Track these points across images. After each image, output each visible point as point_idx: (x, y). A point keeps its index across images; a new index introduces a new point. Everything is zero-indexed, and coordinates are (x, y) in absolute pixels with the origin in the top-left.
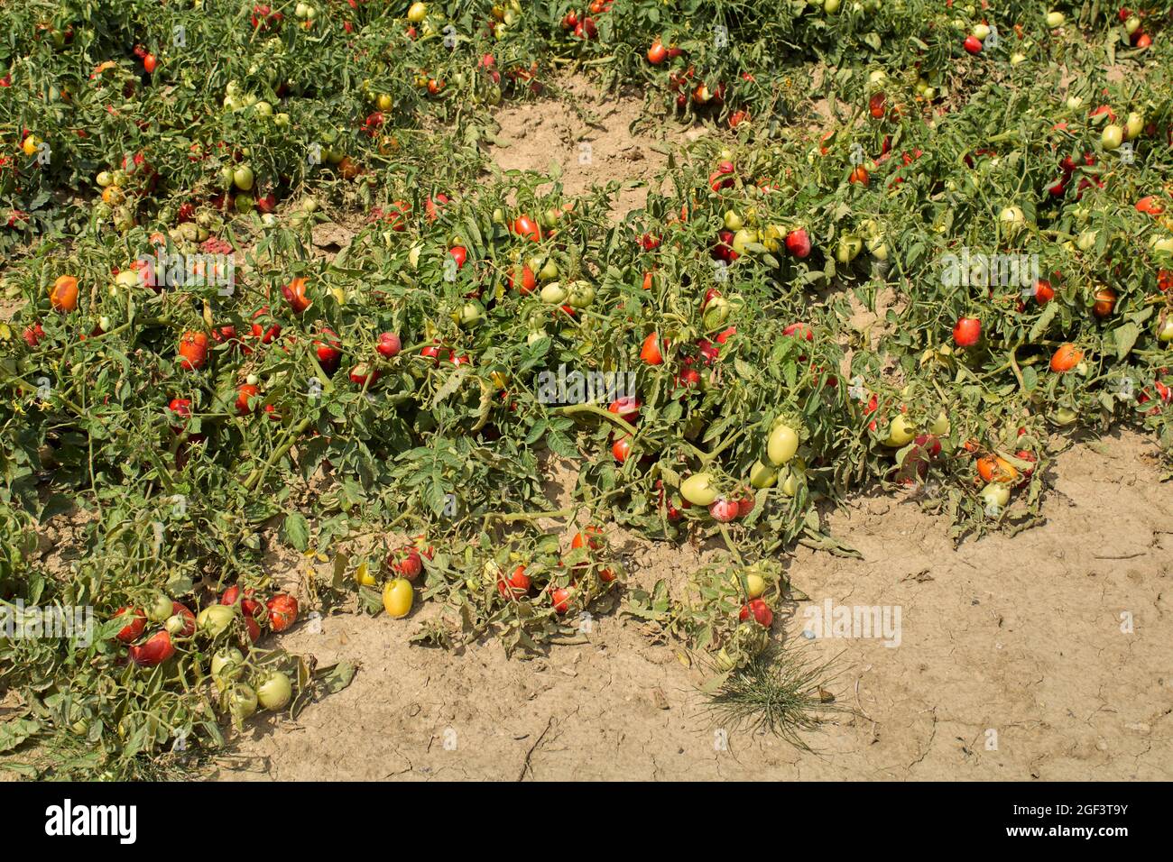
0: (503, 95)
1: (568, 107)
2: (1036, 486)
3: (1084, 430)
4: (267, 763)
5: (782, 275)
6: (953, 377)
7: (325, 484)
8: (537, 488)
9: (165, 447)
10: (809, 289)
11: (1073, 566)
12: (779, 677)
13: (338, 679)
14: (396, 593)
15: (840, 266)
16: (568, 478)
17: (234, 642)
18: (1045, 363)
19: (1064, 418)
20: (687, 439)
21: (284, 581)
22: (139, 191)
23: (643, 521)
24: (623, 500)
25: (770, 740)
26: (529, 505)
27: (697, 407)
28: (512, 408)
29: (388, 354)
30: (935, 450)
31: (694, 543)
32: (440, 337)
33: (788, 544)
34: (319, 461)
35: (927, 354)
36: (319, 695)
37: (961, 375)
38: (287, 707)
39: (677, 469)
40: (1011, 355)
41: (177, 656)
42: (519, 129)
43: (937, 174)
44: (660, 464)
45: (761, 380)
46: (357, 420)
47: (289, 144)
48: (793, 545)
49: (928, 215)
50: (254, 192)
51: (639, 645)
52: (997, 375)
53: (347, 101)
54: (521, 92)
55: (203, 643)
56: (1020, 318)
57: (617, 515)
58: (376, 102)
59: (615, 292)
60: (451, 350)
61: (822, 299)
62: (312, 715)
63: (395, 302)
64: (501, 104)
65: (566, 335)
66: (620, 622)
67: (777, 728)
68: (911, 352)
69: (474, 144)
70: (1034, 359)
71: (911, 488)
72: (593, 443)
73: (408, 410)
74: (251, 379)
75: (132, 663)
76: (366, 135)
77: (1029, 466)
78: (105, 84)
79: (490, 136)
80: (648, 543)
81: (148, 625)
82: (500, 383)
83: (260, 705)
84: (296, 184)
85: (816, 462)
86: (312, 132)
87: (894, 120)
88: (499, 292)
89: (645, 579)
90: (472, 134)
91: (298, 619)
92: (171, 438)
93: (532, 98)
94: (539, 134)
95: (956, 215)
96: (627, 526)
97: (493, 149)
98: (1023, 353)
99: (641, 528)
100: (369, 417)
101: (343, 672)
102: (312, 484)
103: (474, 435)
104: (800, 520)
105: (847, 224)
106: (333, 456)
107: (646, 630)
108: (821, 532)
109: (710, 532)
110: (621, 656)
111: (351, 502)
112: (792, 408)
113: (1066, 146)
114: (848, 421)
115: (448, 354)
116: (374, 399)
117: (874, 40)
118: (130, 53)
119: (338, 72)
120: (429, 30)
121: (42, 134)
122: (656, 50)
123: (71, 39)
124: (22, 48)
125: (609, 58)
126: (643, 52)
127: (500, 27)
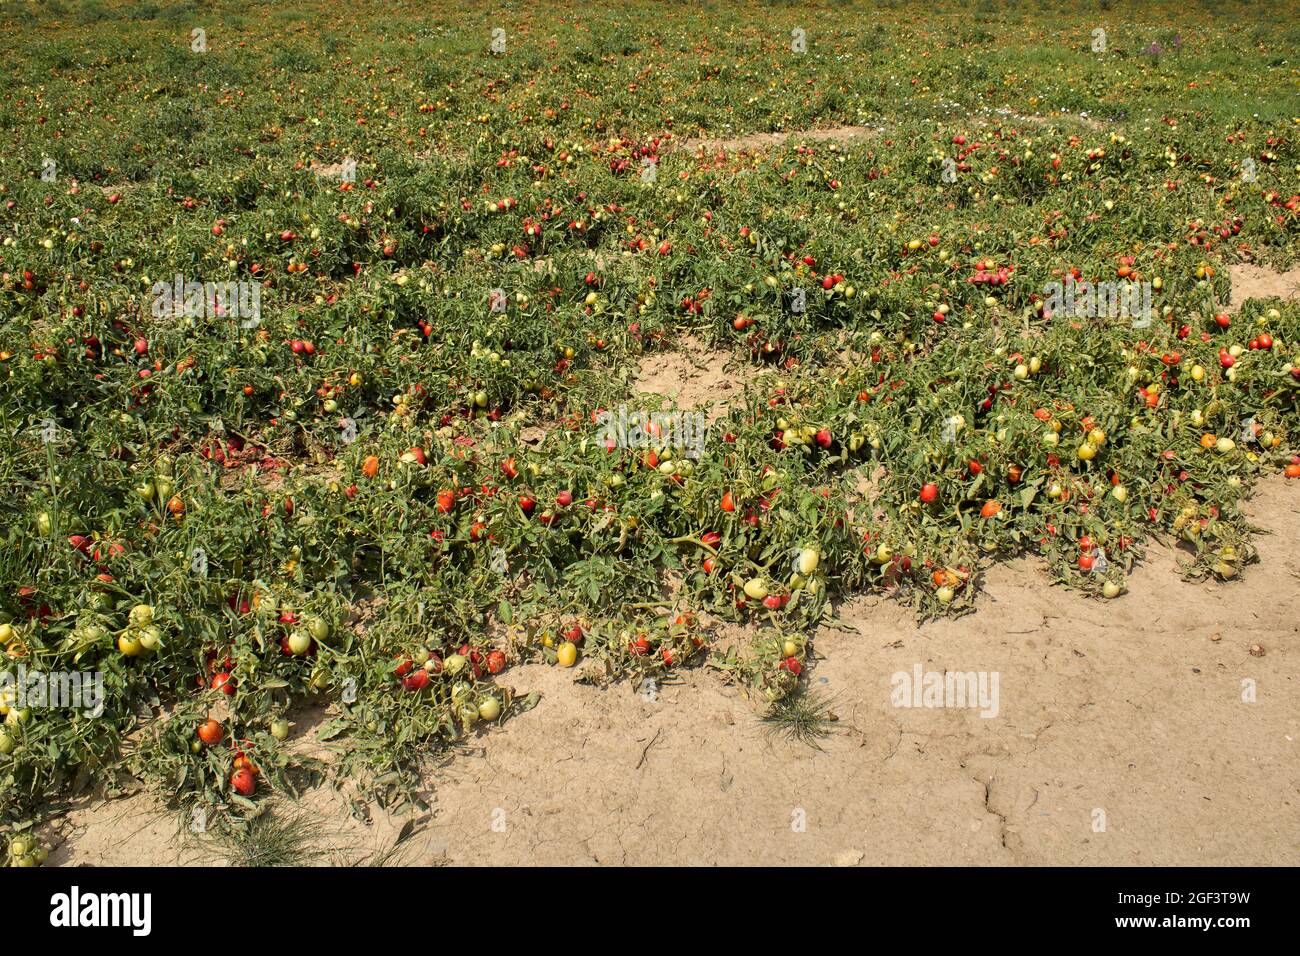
0: (644, 349)
1: (684, 356)
2: (970, 588)
3: (1003, 554)
4: (484, 751)
5: (814, 458)
6: (920, 521)
7: (525, 585)
8: (656, 589)
9: (427, 559)
10: (832, 467)
11: (992, 637)
12: (804, 705)
13: (529, 702)
14: (566, 651)
15: (850, 452)
16: (676, 583)
17: (466, 678)
18: (978, 513)
19: (989, 546)
20: (750, 558)
21: (498, 644)
22: (418, 407)
23: (722, 610)
24: (708, 596)
25: (797, 744)
26: (650, 599)
27: (756, 538)
28: (641, 539)
29: (564, 504)
30: (906, 565)
31: (753, 623)
32: (597, 494)
33: (812, 624)
34: (521, 570)
35: (904, 507)
36: (516, 712)
37: (925, 520)
38: (497, 719)
39: (743, 576)
40: (956, 507)
41: (432, 685)
42: (653, 370)
43: (913, 394)
44: (732, 573)
45: (796, 521)
46: (544, 544)
47: (510, 378)
48: (816, 625)
49: (907, 421)
50: (487, 408)
51: (717, 685)
52: (948, 520)
53: (546, 352)
54: (655, 347)
55: (447, 678)
56: (961, 483)
57: (705, 606)
58: (564, 352)
59: (707, 467)
60: (604, 503)
61: (840, 474)
62: (512, 724)
63: (569, 473)
64: (642, 354)
65: (676, 494)
66: (706, 671)
67: (802, 736)
68: (895, 506)
69: (625, 379)
70: (971, 510)
71: (892, 590)
72: (692, 562)
73: (577, 539)
74: (481, 519)
75: (404, 688)
76: (557, 373)
77: (965, 575)
78: (401, 343)
79: (635, 374)
80: (725, 623)
81: (414, 666)
82: (634, 523)
83: (480, 717)
84: (513, 403)
85: (832, 573)
86: (524, 371)
87: (885, 363)
88: (634, 468)
89: (722, 645)
90: (624, 372)
91: (506, 665)
92: (430, 553)
93: (661, 351)
94: (666, 373)
95: (923, 420)
96: (712, 613)
97: (637, 382)
98: (964, 506)
99: (720, 614)
100: (552, 543)
101: (532, 698)
102: (517, 585)
103: (617, 555)
104: (820, 609)
105: (855, 426)
106: (530, 567)
107: (721, 676)
108: (833, 616)
109: (764, 617)
110: (705, 692)
111: (540, 595)
112: (814, 539)
113: (992, 377)
114: (853, 548)
115: (602, 505)
116: (555, 532)
117: (876, 314)
118: (416, 324)
119: (541, 335)
120: (598, 309)
121: (361, 373)
122: (739, 321)
123: (381, 316)
124: (353, 321)
125: (710, 326)
126: (731, 322)
127: (643, 307)
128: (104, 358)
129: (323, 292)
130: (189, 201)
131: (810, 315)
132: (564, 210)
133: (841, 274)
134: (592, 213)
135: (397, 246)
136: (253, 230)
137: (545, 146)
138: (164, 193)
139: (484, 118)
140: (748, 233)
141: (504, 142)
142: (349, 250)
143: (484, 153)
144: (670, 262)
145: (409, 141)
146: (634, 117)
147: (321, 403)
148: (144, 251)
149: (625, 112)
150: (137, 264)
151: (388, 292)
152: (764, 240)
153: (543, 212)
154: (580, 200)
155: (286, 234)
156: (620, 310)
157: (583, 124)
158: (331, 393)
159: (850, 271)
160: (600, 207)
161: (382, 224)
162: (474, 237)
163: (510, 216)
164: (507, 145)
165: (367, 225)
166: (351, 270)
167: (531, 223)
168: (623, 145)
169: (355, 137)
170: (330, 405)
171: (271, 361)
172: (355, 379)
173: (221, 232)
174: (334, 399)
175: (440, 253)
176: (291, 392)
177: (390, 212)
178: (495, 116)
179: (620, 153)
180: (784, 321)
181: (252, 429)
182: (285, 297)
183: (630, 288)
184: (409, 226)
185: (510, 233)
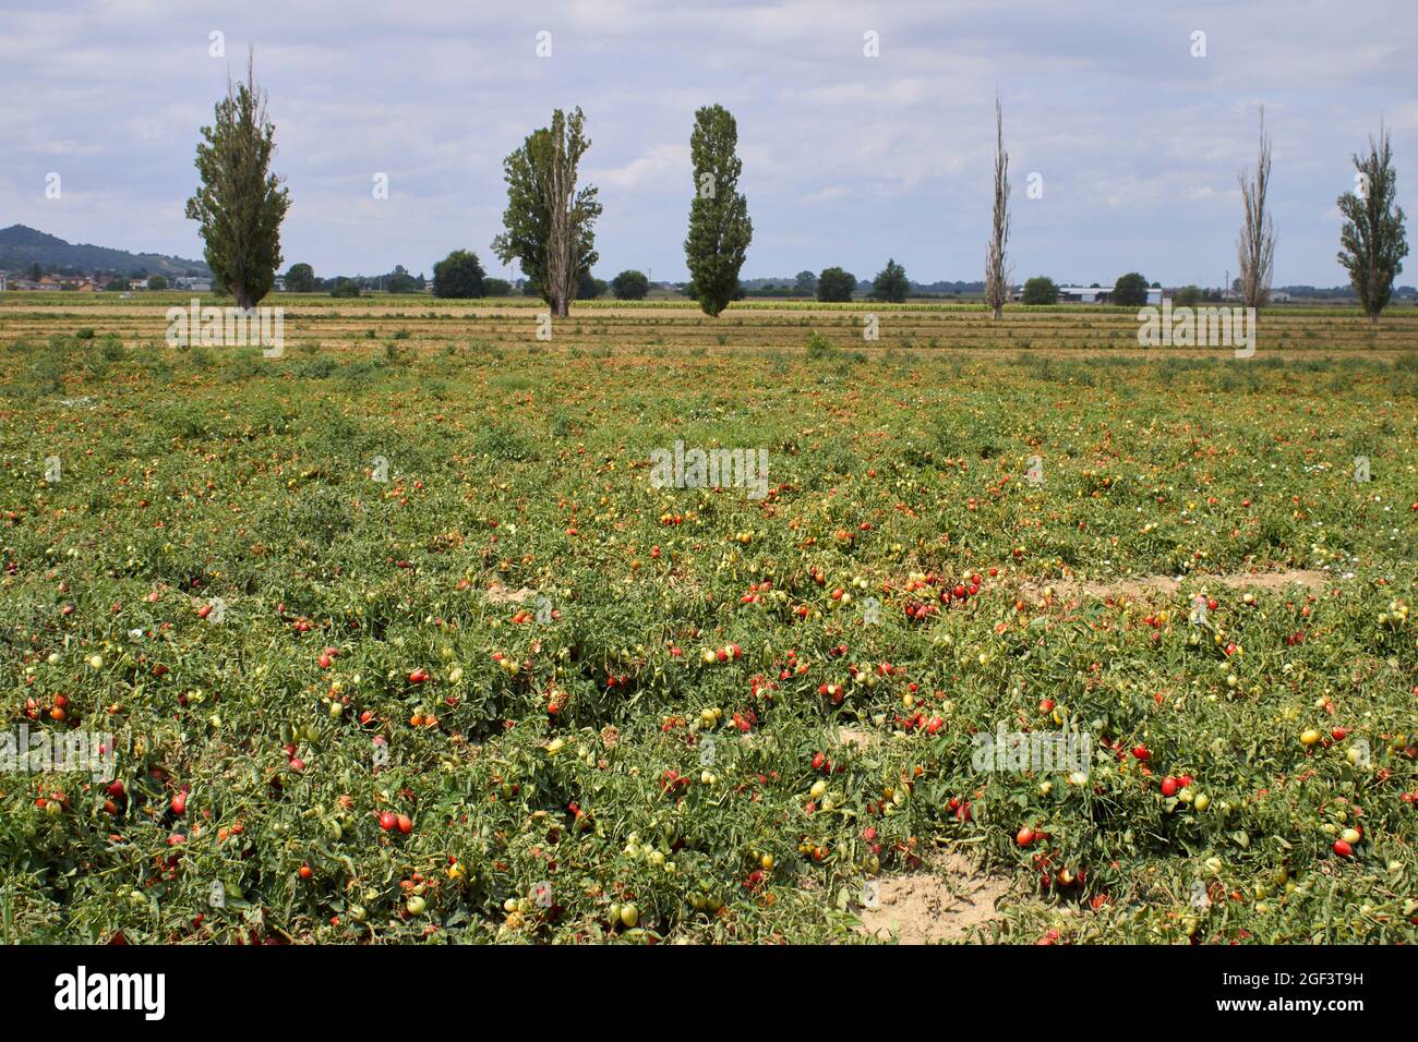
0: (882, 865)
1: (939, 880)
22: (538, 918)
42: (890, 896)
47: (673, 889)
53: (733, 856)
54: (898, 864)
58: (760, 859)
64: (878, 874)
69: (844, 906)
76: (745, 889)
78: (534, 829)
79: (862, 901)
84: (674, 924)
86: (692, 879)
90: (843, 897)
93: (909, 871)
94: (910, 902)
97: (865, 913)
117: (1242, 838)
118: (564, 807)
119: (727, 832)
120: (827, 805)
121: (466, 863)
122: (1024, 833)
123: (516, 792)
124: (474, 797)
125: (981, 838)
126: (1014, 835)
127: (889, 805)
128: (128, 815)
129: (455, 757)
130: (302, 621)
131: (1137, 833)
132: (813, 666)
133: (1189, 775)
134: (854, 674)
135: (566, 701)
136: (371, 664)
137: (813, 578)
138: (272, 608)
139: (745, 537)
140: (1051, 707)
141: (753, 569)
142: (500, 703)
143: (726, 583)
144: (937, 744)
145: (635, 562)
146: (967, 545)
147: (404, 900)
148: (220, 682)
149: (953, 538)
150: (207, 698)
151: (528, 757)
152: (1074, 718)
153: (782, 668)
154: (839, 653)
155: (416, 672)
156: (854, 807)
157: (889, 552)
158: (420, 888)
159: (1205, 771)
160: (867, 666)
161: (551, 669)
162: (677, 696)
163: (733, 671)
164: (758, 574)
165: (531, 669)
166: (497, 728)
167: (762, 682)
168: (929, 582)
169: (559, 553)
170: (416, 904)
171: (347, 836)
172: (455, 870)
173: (329, 663)
174: (422, 896)
175: (627, 716)
176: (363, 879)
177: (564, 652)
178: (761, 534)
179: (921, 592)
180: (1091, 837)
181: (302, 927)
182: (399, 758)
183: (871, 777)
184: (587, 674)
185: (729, 693)
